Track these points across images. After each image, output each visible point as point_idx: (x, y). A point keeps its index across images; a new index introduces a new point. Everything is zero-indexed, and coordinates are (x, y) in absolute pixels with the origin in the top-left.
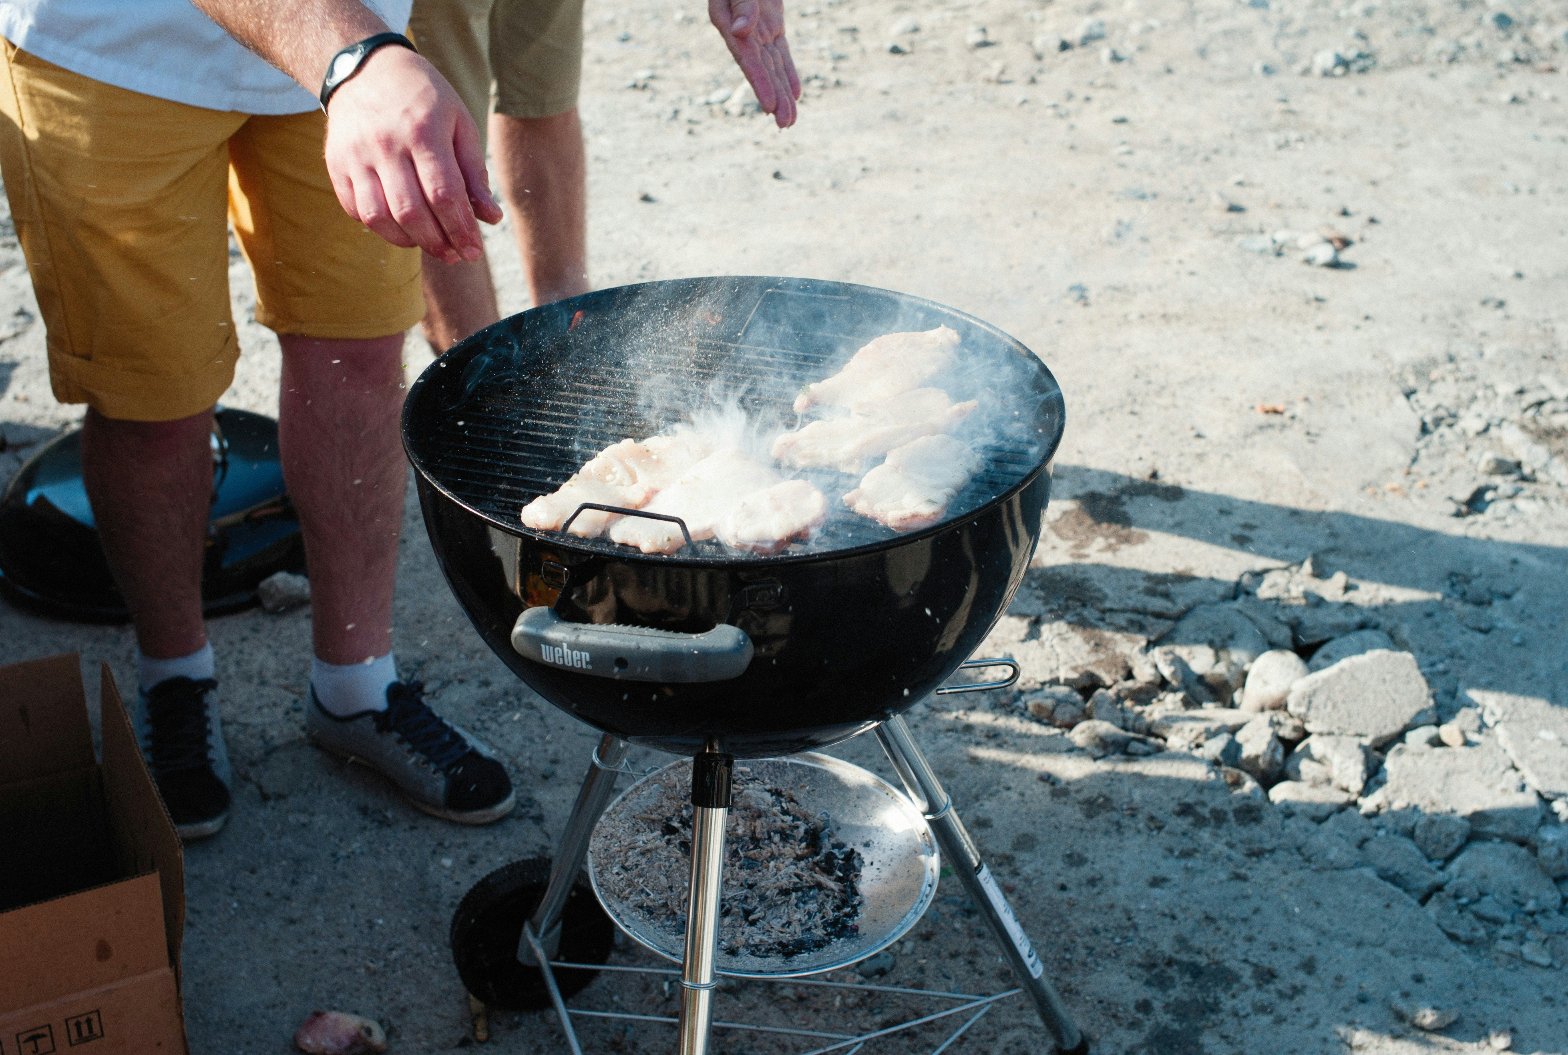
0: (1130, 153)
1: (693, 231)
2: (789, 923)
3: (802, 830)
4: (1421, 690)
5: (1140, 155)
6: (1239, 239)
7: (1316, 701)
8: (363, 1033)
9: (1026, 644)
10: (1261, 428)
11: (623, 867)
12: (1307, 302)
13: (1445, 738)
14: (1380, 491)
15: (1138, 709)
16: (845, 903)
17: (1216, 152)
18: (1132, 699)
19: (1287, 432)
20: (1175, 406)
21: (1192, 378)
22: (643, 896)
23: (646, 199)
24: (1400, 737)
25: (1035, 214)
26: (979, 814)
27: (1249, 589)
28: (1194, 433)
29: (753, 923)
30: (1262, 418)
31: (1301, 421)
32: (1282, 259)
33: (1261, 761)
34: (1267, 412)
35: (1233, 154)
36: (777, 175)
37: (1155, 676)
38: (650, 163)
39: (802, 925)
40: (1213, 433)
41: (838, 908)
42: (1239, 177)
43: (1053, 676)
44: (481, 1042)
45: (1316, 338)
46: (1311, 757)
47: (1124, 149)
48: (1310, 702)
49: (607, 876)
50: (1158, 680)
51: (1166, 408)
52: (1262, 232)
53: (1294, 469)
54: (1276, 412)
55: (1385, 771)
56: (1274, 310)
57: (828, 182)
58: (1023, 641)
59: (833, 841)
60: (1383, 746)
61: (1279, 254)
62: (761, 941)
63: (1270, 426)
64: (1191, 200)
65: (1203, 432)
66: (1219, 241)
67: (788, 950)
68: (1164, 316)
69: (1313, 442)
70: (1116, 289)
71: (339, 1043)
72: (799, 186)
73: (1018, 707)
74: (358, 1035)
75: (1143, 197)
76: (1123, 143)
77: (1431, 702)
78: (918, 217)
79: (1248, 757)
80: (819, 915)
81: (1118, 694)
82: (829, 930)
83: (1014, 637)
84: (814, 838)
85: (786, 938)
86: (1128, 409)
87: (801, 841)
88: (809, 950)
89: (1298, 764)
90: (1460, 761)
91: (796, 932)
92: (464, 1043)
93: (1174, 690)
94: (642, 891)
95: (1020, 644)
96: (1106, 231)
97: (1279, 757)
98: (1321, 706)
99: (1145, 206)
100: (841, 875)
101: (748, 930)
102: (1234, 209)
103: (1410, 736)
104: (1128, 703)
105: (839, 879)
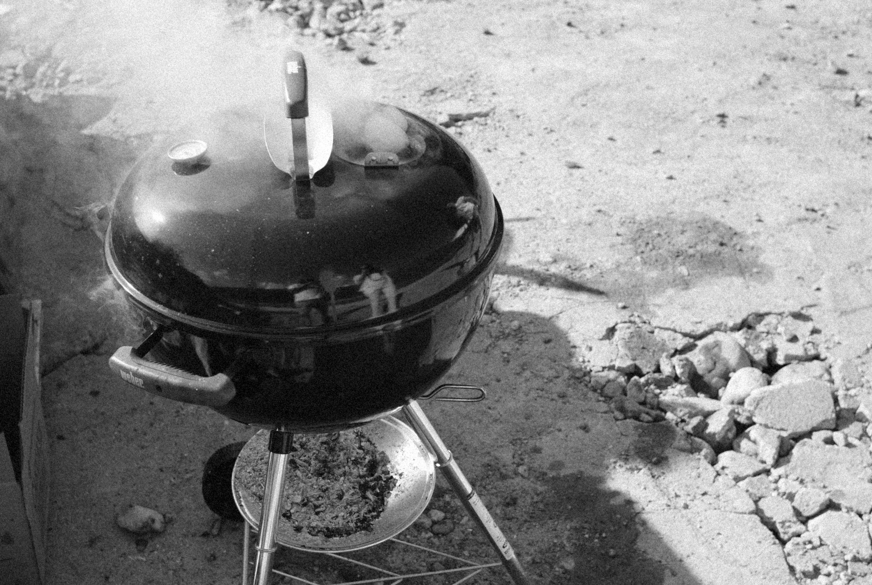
0: (789, 28)
1: (508, 55)
2: (337, 517)
3: (367, 461)
4: (830, 408)
5: (797, 30)
6: (835, 93)
7: (761, 405)
8: (150, 522)
9: (602, 342)
10: (799, 220)
11: (253, 469)
12: (862, 139)
13: (835, 440)
14: (860, 270)
15: (658, 391)
16: (374, 510)
17: (844, 33)
18: (655, 385)
19: (816, 225)
20: (752, 200)
21: (769, 182)
22: (259, 488)
23: (487, 33)
24: (808, 434)
25: (715, 64)
26: (537, 444)
27: (752, 325)
28: (757, 218)
29: (317, 513)
30: (803, 213)
31: (827, 218)
32: (858, 109)
33: (717, 436)
34: (807, 210)
35: (854, 35)
36: (569, 24)
37: (672, 373)
38: (498, 10)
39: (344, 519)
40: (769, 220)
41: (370, 511)
42: (851, 52)
43: (612, 364)
44: (214, 536)
45: (858, 164)
46: (749, 439)
47: (786, 25)
48: (758, 405)
49: (243, 473)
50: (674, 376)
51: (746, 200)
52: (853, 89)
53: (810, 249)
54: (813, 210)
55: (792, 454)
56: (839, 142)
57: (599, 31)
58: (601, 340)
59: (384, 469)
60: (797, 438)
61: (858, 105)
62: (317, 525)
63: (806, 219)
64: (815, 64)
65: (762, 219)
66: (821, 93)
67: (329, 533)
68: (768, 139)
69: (829, 233)
70: (745, 119)
71: (136, 525)
72: (581, 32)
73: (585, 380)
74: (147, 522)
75: (785, 59)
76: (788, 22)
77: (834, 415)
78: (643, 59)
79: (709, 433)
80: (357, 514)
81: (647, 381)
82: (359, 524)
83: (596, 337)
84: (373, 466)
85: (332, 526)
86: (723, 197)
87: (365, 467)
88: (341, 535)
89: (741, 441)
90: (840, 456)
91: (340, 523)
92: (205, 535)
93: (682, 383)
94: (260, 485)
95: (598, 341)
96: (753, 80)
97: (730, 435)
98: (764, 408)
99: (784, 65)
100: (378, 491)
101: (313, 517)
102: (841, 72)
103: (815, 435)
104: (652, 387)
105: (377, 495)
